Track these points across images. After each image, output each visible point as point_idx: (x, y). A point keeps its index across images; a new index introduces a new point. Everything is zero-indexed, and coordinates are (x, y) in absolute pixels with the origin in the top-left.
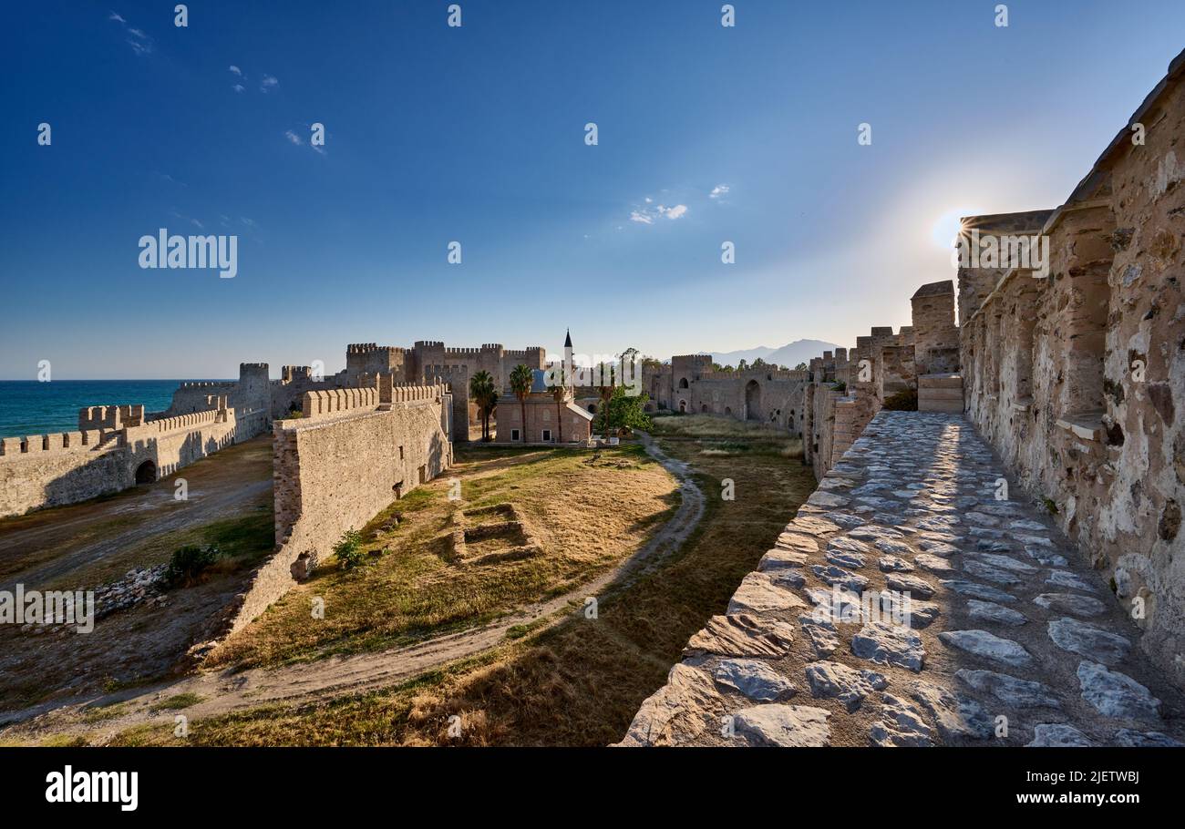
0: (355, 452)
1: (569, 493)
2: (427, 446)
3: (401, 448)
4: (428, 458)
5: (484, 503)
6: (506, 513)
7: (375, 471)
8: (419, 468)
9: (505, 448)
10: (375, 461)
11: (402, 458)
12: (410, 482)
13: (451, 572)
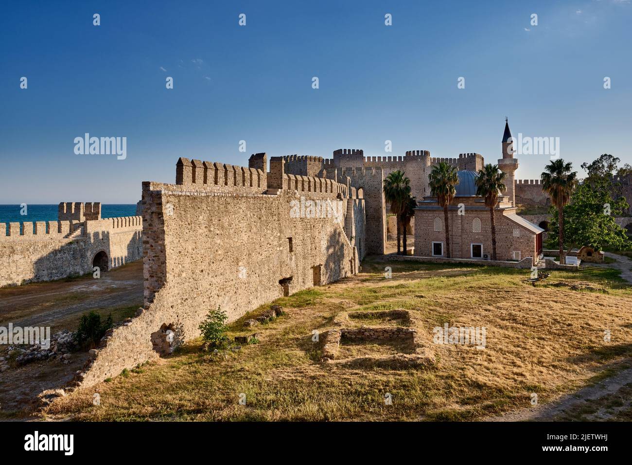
0: (232, 231)
1: (491, 308)
2: (324, 244)
3: (290, 239)
4: (324, 259)
5: (376, 308)
6: (400, 320)
7: (256, 258)
8: (313, 267)
9: (423, 263)
10: (257, 246)
11: (291, 250)
12: (300, 280)
13: (313, 370)
